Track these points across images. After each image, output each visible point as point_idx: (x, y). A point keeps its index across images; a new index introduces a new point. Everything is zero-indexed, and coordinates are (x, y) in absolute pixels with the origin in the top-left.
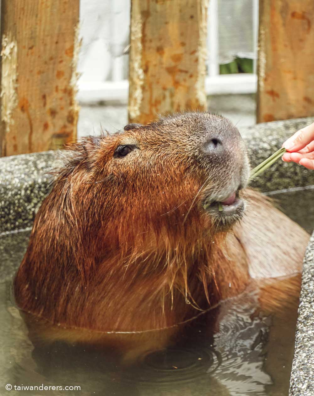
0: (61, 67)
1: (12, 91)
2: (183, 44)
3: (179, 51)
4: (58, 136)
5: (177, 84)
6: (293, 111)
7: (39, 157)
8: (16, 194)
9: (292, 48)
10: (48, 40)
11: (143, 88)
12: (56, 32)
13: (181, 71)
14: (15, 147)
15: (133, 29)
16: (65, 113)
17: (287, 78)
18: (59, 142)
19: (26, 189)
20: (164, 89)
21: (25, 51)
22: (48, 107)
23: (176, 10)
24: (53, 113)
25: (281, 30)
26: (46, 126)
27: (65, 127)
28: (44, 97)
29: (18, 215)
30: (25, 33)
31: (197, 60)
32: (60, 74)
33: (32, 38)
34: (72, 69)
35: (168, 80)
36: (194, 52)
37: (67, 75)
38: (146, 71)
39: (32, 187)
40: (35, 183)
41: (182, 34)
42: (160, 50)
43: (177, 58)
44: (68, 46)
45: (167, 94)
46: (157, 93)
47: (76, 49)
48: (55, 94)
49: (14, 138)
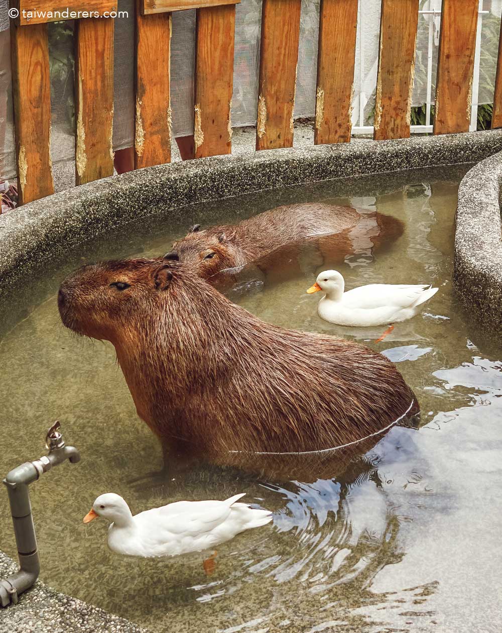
0: (345, 104)
1: (321, 114)
2: (401, 96)
3: (399, 99)
4: (342, 137)
5: (397, 115)
6: (450, 130)
7: (333, 145)
8: (323, 161)
9: (451, 100)
10: (339, 90)
11: (381, 116)
12: (343, 86)
13: (400, 109)
14: (322, 140)
15: (378, 88)
16: (345, 126)
17: (448, 114)
18: (342, 140)
19: (327, 159)
20: (391, 117)
21: (327, 95)
22: (337, 122)
23: (398, 79)
24: (340, 125)
25: (447, 91)
26: (336, 132)
27: (345, 132)
28: (336, 118)
29: (323, 171)
30: (328, 86)
31: (407, 104)
32: (343, 107)
33: (331, 89)
34: (349, 105)
35: (393, 113)
36: (406, 100)
37: (347, 108)
38: (383, 108)
39: (330, 158)
40: (332, 156)
41: (400, 91)
42: (390, 98)
43: (398, 103)
44: (348, 94)
45: (393, 120)
46: (388, 119)
47: (352, 96)
48: (341, 117)
49: (321, 137)
